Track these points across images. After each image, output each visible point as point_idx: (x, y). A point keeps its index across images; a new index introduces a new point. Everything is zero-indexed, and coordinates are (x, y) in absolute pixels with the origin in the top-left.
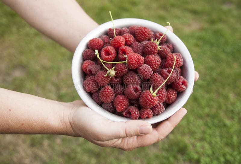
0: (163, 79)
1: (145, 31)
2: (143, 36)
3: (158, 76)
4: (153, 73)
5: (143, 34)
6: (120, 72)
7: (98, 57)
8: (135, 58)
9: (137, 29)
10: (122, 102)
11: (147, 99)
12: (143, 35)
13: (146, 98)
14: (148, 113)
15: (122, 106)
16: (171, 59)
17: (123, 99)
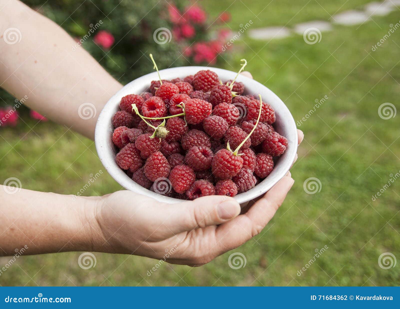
0: (245, 133)
1: (209, 75)
2: (206, 84)
3: (238, 130)
4: (229, 127)
5: (206, 80)
6: (174, 132)
7: (137, 113)
8: (197, 104)
9: (195, 75)
10: (183, 175)
11: (224, 160)
12: (205, 82)
13: (222, 160)
14: (228, 186)
15: (184, 180)
16: (255, 106)
17: (184, 170)
